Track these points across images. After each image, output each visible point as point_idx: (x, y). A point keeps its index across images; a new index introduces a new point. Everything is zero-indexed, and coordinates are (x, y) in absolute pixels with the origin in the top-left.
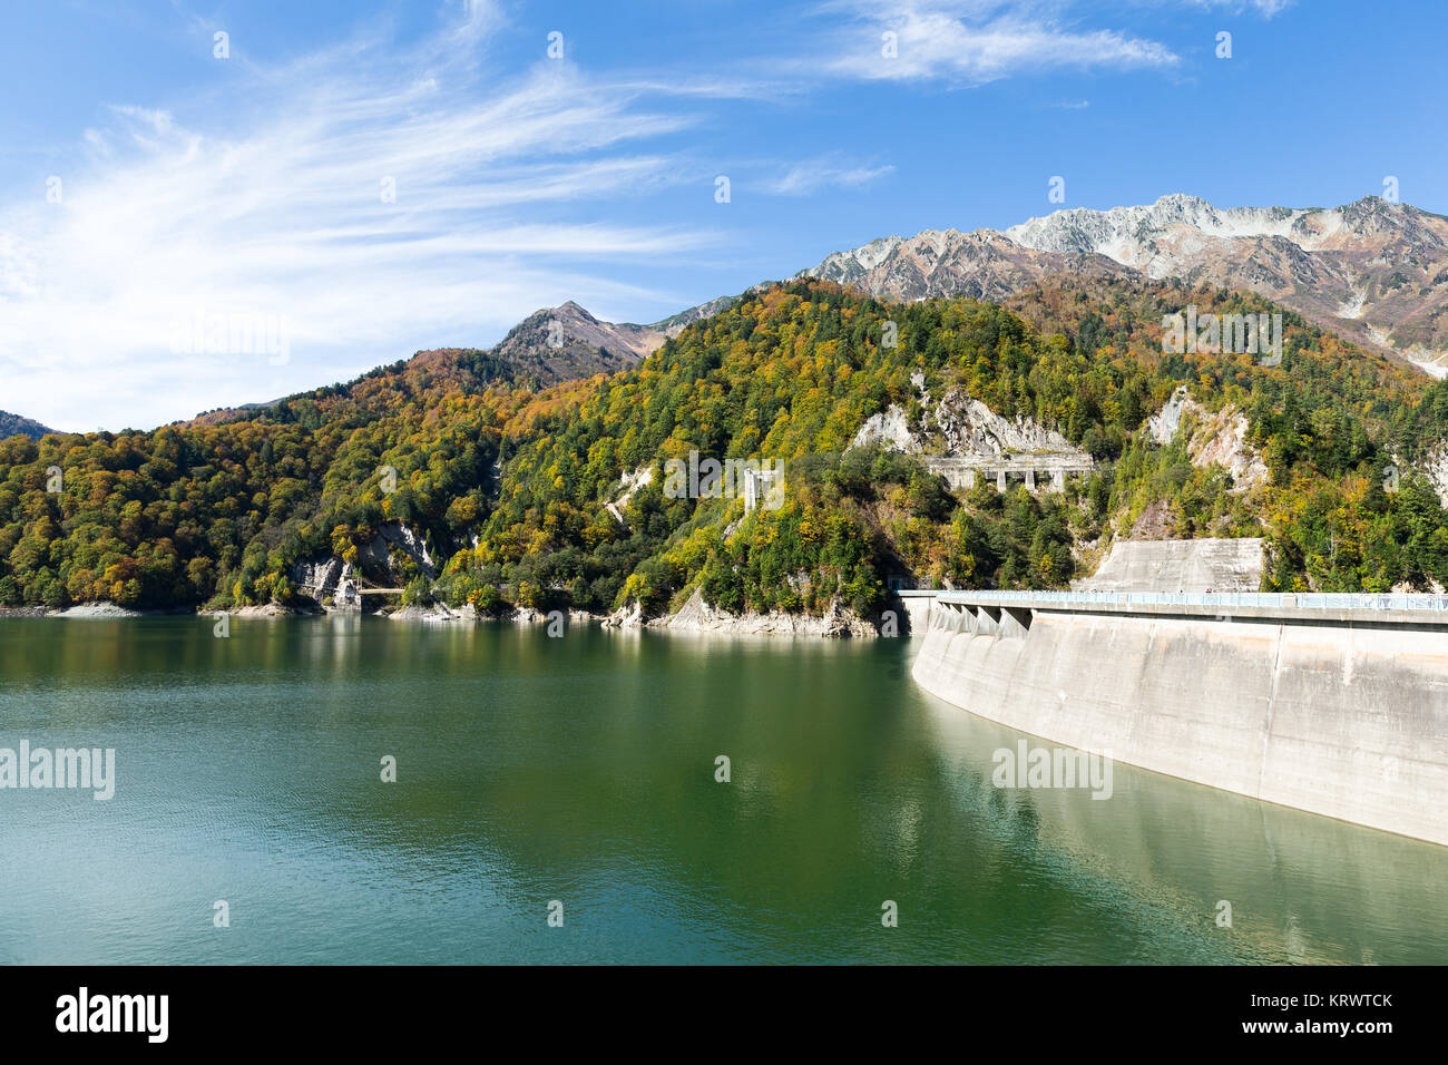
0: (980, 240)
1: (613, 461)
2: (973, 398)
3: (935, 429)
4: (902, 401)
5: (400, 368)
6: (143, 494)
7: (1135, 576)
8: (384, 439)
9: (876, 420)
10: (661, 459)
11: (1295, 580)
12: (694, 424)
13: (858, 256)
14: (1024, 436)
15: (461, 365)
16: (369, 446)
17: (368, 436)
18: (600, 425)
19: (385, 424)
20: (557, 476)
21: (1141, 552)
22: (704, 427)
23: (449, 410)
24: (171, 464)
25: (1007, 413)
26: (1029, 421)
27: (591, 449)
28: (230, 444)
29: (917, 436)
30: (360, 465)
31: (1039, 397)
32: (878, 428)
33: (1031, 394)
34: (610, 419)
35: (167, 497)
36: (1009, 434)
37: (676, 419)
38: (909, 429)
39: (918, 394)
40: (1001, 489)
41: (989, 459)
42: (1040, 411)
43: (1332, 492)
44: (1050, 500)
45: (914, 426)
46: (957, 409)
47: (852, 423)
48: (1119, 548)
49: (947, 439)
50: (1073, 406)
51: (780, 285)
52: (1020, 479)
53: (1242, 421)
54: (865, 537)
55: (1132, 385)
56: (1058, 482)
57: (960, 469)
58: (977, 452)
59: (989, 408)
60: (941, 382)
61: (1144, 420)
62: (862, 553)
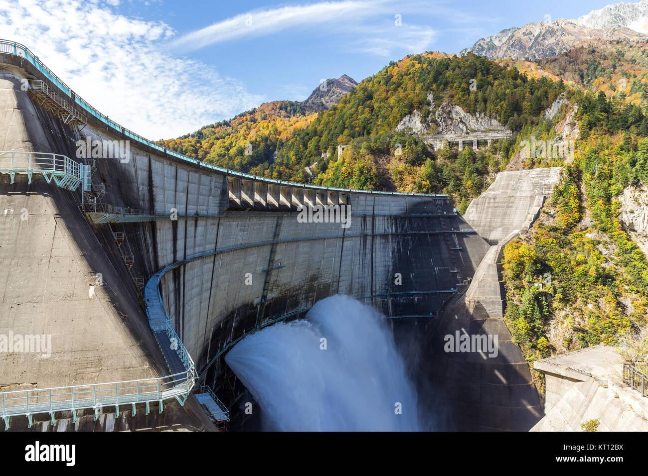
0: (558, 25)
1: (317, 148)
2: (455, 105)
3: (434, 121)
4: (419, 108)
5: (253, 112)
7: (502, 189)
8: (232, 143)
9: (406, 119)
10: (334, 145)
11: (571, 187)
12: (353, 128)
13: (493, 39)
14: (479, 123)
15: (281, 108)
16: (224, 147)
18: (315, 131)
19: (233, 137)
20: (293, 155)
21: (507, 176)
22: (357, 129)
23: (261, 129)
25: (472, 111)
26: (483, 115)
27: (309, 143)
29: (425, 125)
31: (489, 102)
32: (407, 123)
33: (485, 101)
34: (320, 128)
36: (472, 122)
37: (346, 126)
38: (421, 122)
39: (429, 104)
40: (460, 149)
41: (459, 135)
42: (488, 110)
43: (605, 142)
44: (481, 154)
45: (424, 120)
46: (447, 110)
47: (396, 121)
48: (499, 175)
49: (440, 126)
50: (504, 106)
51: (409, 57)
52: (471, 144)
53: (576, 107)
54: (372, 173)
55: (539, 93)
56: (489, 145)
57: (441, 141)
58: (453, 132)
59: (463, 109)
60: (442, 98)
61: (542, 112)
62: (369, 180)
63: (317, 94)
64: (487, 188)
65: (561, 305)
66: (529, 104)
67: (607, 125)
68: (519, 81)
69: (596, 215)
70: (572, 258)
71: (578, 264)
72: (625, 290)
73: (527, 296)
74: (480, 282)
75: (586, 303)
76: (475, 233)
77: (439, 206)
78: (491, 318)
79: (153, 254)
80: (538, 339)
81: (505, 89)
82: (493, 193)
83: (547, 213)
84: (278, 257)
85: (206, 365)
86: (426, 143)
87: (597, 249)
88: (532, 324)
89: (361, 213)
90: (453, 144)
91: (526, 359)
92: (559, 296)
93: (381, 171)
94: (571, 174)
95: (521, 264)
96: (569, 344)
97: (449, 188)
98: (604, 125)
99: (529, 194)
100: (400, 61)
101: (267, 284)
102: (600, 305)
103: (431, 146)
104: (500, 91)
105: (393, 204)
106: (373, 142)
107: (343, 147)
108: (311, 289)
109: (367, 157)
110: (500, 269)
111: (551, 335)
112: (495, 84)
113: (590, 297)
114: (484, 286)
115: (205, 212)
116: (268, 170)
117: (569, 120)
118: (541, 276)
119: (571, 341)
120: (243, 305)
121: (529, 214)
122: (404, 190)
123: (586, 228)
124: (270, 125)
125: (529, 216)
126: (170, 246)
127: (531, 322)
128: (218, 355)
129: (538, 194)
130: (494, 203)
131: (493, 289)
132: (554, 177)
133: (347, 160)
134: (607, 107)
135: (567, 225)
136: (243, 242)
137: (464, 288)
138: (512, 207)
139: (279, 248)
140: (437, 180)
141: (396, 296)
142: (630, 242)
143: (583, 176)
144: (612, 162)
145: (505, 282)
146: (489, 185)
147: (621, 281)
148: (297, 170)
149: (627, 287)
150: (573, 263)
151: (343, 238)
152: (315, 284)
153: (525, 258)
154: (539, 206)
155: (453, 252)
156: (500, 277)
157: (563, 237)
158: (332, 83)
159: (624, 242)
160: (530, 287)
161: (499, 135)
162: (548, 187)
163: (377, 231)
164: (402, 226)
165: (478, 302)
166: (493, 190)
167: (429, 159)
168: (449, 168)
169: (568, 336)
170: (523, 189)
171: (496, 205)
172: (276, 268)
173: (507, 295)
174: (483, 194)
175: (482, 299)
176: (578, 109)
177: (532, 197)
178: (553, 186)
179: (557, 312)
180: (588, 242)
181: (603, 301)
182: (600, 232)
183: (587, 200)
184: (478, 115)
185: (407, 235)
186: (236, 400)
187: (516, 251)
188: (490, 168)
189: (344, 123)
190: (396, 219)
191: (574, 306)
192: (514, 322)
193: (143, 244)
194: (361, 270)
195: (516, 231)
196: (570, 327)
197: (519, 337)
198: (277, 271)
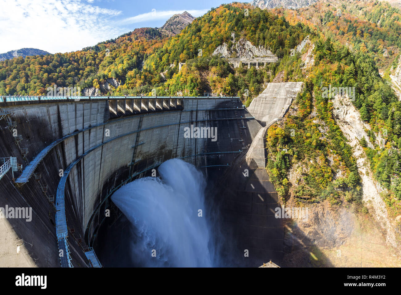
1: (168, 60)
2: (247, 40)
3: (235, 50)
4: (226, 42)
5: (130, 34)
6: (49, 72)
7: (270, 93)
8: (116, 55)
9: (219, 48)
10: (177, 60)
11: (307, 94)
12: (189, 49)
14: (260, 52)
15: (147, 32)
16: (112, 57)
17: (112, 54)
18: (167, 50)
19: (117, 51)
20: (154, 65)
21: (274, 86)
22: (191, 50)
23: (134, 46)
24: (58, 63)
25: (256, 44)
26: (262, 47)
27: (163, 57)
28: (75, 57)
29: (229, 52)
30: (109, 62)
31: (266, 40)
32: (219, 50)
33: (264, 39)
34: (169, 48)
35: (56, 72)
36: (256, 51)
37: (185, 49)
38: (227, 50)
39: (232, 39)
40: (249, 68)
41: (248, 59)
42: (265, 44)
43: (327, 68)
44: (260, 71)
45: (229, 49)
46: (242, 44)
47: (213, 49)
48: (269, 84)
49: (238, 53)
50: (275, 42)
51: (223, 5)
52: (255, 64)
53: (314, 46)
54: (198, 82)
55: (295, 35)
56: (265, 65)
57: (238, 62)
58: (245, 57)
59: (251, 43)
60: (240, 35)
61: (296, 46)
62: (196, 86)
63: (169, 23)
64: (262, 91)
65: (296, 161)
66: (289, 41)
67: (329, 58)
68: (284, 27)
69: (319, 110)
70: (304, 135)
71: (307, 138)
72: (331, 152)
73: (279, 156)
74: (254, 148)
75: (309, 160)
76: (253, 119)
77: (234, 104)
78: (259, 168)
79: (63, 160)
80: (283, 179)
81: (276, 31)
82: (265, 95)
83: (293, 109)
84: (141, 138)
85: (100, 204)
86: (229, 63)
87: (318, 129)
88: (280, 172)
89: (190, 109)
90: (245, 64)
91: (277, 190)
92: (295, 156)
93: (203, 80)
94: (307, 87)
95: (277, 139)
96: (299, 182)
97: (241, 91)
98: (328, 57)
99: (284, 97)
100: (217, 8)
101: (135, 154)
102: (317, 161)
103: (232, 65)
104: (273, 33)
105: (208, 103)
106: (199, 62)
107: (182, 64)
108: (161, 154)
109: (195, 72)
110: (265, 141)
111: (290, 177)
112: (270, 29)
113: (312, 156)
114: (256, 150)
115: (95, 123)
116: (138, 75)
117: (309, 53)
118: (287, 145)
119: (300, 180)
120: (121, 168)
121: (283, 109)
122: (216, 92)
123: (313, 117)
124: (140, 44)
125: (283, 110)
126: (73, 150)
127: (280, 170)
128: (107, 197)
129: (289, 97)
130: (265, 101)
131: (261, 152)
132: (298, 87)
133: (184, 74)
134: (330, 47)
135: (303, 116)
136: (120, 134)
137: (246, 150)
138: (274, 104)
139: (142, 134)
140: (235, 87)
141: (209, 155)
142: (336, 126)
143: (314, 88)
144: (330, 80)
145: (268, 149)
146: (263, 89)
147: (329, 147)
148: (156, 75)
149: (331, 151)
150: (304, 138)
151: (179, 124)
152: (163, 151)
153: (279, 135)
154: (289, 104)
155: (241, 130)
156: (265, 146)
157: (300, 122)
158: (178, 17)
159: (333, 126)
160: (280, 151)
161: (271, 60)
162: (295, 93)
163: (199, 119)
164: (213, 116)
165: (253, 159)
166: (265, 93)
167: (230, 74)
168: (242, 79)
169: (299, 178)
170: (282, 94)
171: (266, 102)
172: (140, 145)
173: (268, 155)
174: (260, 95)
175: (255, 157)
176: (315, 48)
177: (286, 99)
178: (297, 93)
179: (294, 165)
180: (314, 126)
181: (318, 159)
182: (321, 120)
183: (315, 101)
184: (260, 47)
185: (216, 121)
186: (118, 217)
187: (274, 131)
188: (265, 80)
189: (184, 46)
190: (210, 112)
191: (303, 161)
192: (271, 170)
193: (56, 159)
194: (189, 141)
195: (276, 119)
196: (300, 173)
197: (273, 178)
198: (140, 146)
